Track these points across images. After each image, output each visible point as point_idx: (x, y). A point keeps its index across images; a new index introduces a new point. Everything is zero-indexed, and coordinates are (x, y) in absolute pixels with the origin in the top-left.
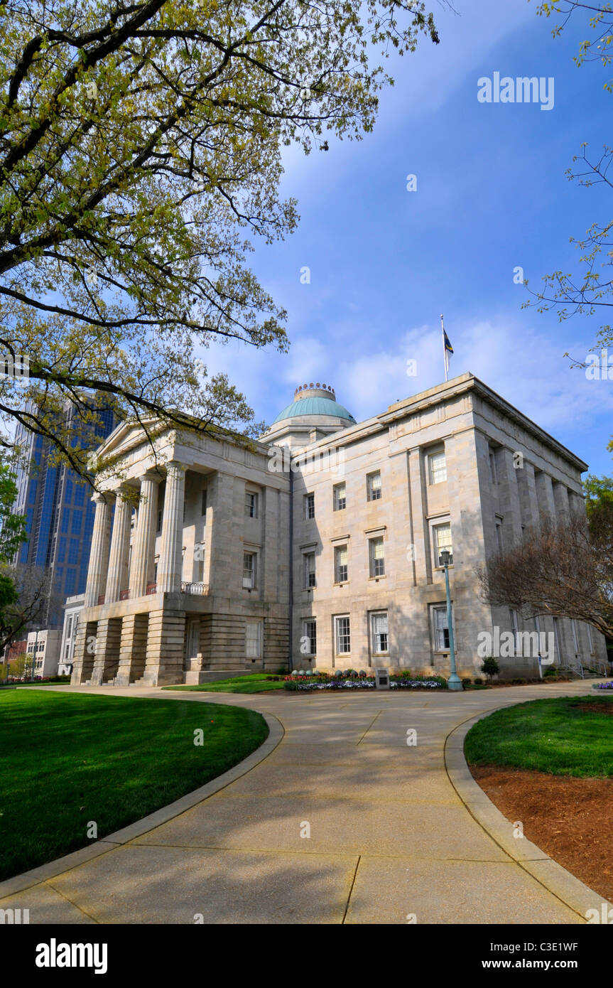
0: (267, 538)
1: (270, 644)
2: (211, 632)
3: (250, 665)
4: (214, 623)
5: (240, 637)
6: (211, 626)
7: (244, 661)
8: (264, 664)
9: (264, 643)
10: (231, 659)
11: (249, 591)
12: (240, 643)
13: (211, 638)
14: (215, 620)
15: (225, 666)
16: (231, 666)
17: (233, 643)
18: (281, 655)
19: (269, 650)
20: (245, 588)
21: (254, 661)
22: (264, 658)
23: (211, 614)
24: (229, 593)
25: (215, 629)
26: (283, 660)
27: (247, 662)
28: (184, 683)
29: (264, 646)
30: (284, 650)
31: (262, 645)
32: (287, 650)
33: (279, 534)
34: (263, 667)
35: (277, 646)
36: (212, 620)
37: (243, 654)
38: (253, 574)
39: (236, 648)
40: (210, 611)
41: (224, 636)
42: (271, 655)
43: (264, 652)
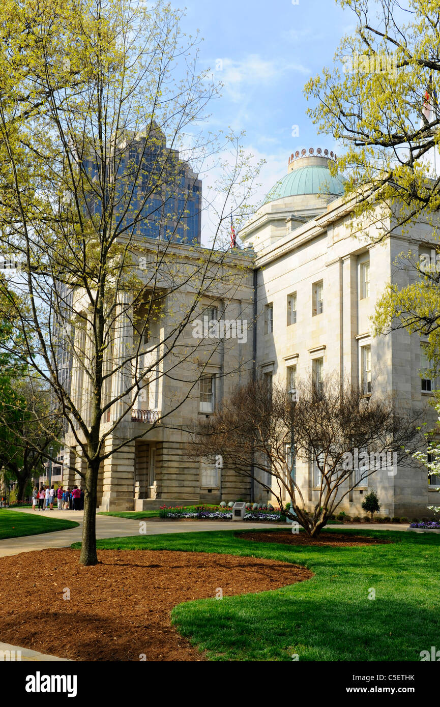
0: (226, 357)
1: (228, 474)
2: (163, 461)
3: (206, 495)
4: (165, 451)
5: (193, 465)
6: (163, 454)
7: (198, 490)
8: (222, 494)
9: (222, 473)
10: (183, 488)
11: (207, 416)
12: (193, 471)
13: (162, 467)
14: (166, 448)
15: (177, 495)
16: (184, 496)
17: (186, 471)
18: (240, 485)
19: (226, 480)
20: (202, 414)
21: (210, 491)
22: (222, 488)
23: (163, 442)
24: (181, 420)
25: (165, 458)
26: (243, 491)
27: (202, 492)
28: (134, 510)
29: (222, 476)
30: (245, 480)
31: (220, 475)
32: (248, 479)
33: (240, 351)
34: (221, 497)
35: (236, 476)
36: (163, 448)
37: (197, 484)
38: (213, 398)
39: (189, 477)
40: (160, 439)
41: (175, 464)
42: (228, 485)
43: (222, 482)
